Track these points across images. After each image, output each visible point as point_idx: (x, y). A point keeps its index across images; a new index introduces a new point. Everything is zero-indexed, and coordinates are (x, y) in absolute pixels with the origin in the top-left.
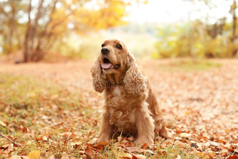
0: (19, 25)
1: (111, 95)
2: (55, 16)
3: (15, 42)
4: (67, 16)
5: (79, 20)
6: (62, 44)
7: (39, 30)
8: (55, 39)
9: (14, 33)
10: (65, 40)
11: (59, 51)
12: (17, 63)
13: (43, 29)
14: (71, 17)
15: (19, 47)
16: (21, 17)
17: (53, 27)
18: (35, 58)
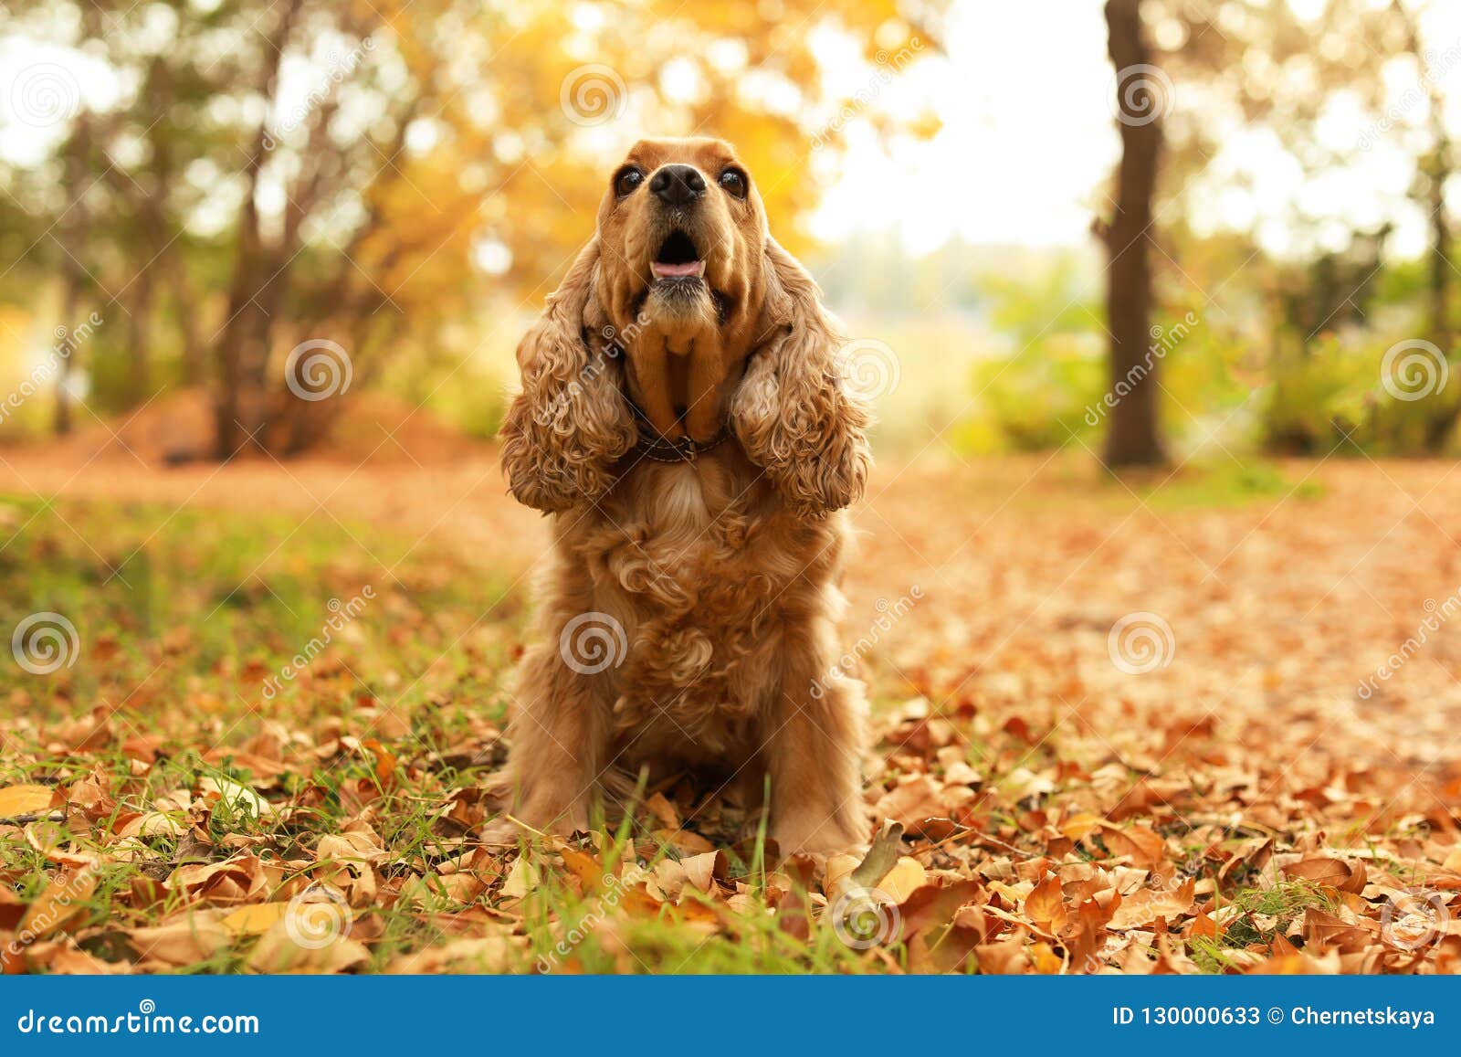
0: (189, 244)
1: (641, 524)
2: (400, 201)
3: (163, 341)
4: (473, 200)
5: (541, 221)
6: (439, 360)
7: (302, 276)
8: (400, 330)
9: (163, 294)
10: (454, 337)
11: (415, 398)
12: (177, 460)
13: (329, 273)
14: (494, 207)
15: (189, 373)
16: (200, 197)
17: (390, 261)
18: (281, 437)
